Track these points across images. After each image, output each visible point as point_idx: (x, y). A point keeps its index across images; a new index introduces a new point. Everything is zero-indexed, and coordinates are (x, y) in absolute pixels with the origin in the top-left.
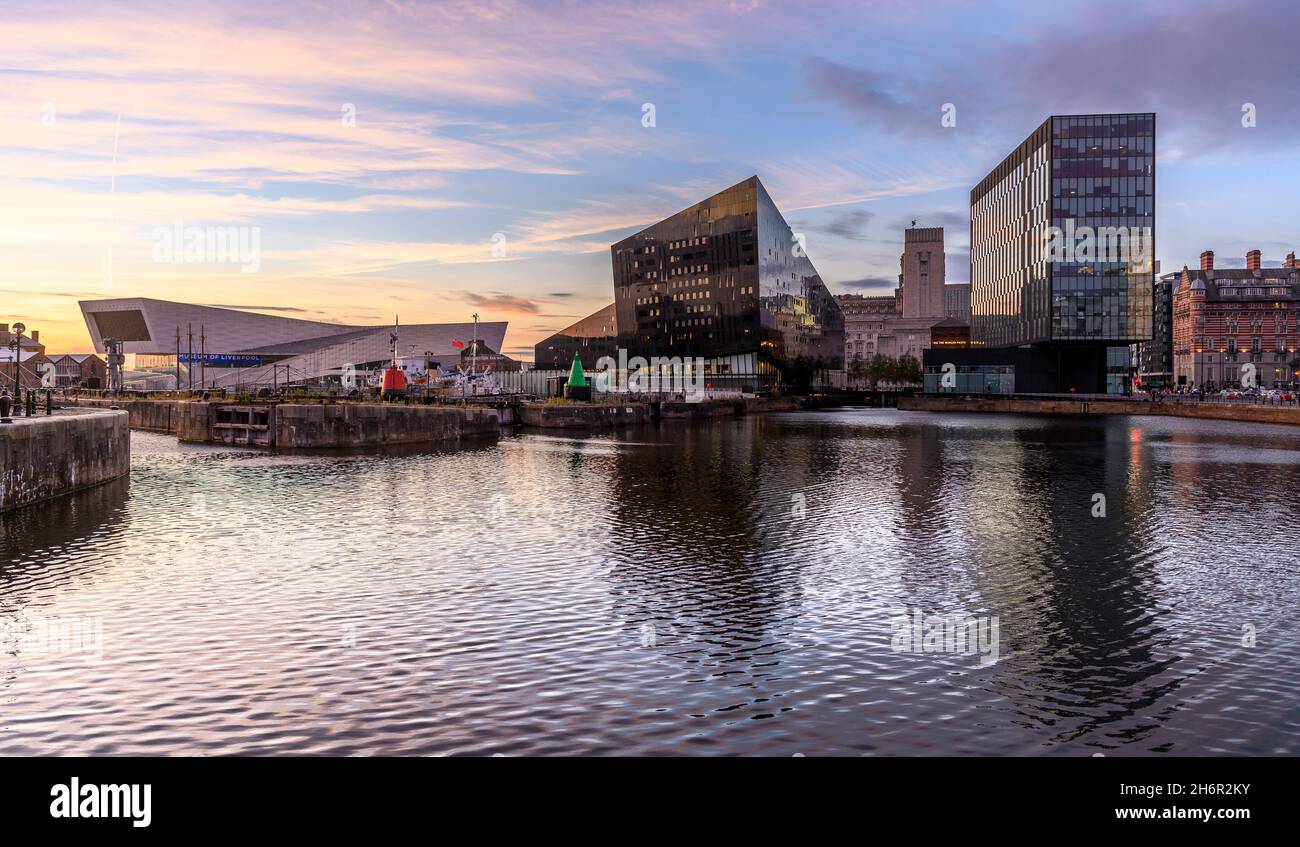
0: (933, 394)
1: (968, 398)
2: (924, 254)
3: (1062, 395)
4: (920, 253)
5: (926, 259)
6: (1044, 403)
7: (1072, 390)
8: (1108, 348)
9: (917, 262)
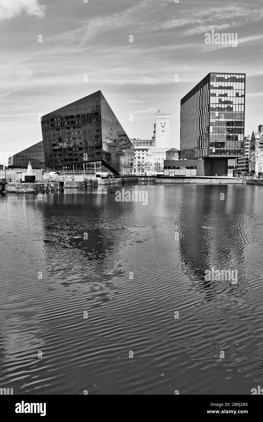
3: (213, 177)
4: (161, 123)
5: (164, 125)
7: (216, 175)
9: (160, 126)
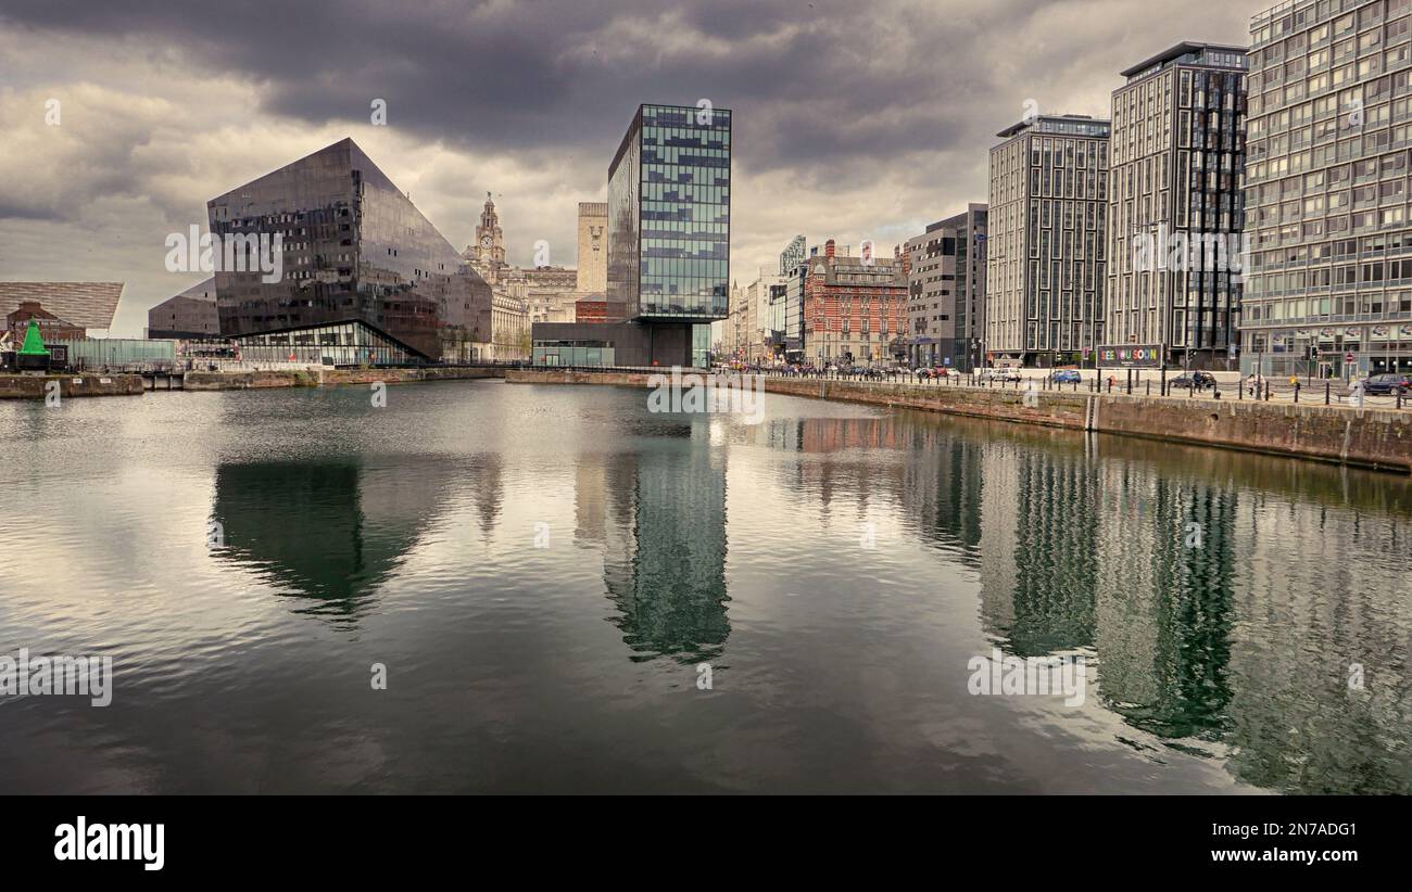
0: (542, 367)
1: (568, 371)
2: (597, 228)
3: (647, 368)
4: (592, 228)
5: (598, 234)
6: (630, 376)
7: (656, 363)
8: (694, 325)
9: (590, 236)
